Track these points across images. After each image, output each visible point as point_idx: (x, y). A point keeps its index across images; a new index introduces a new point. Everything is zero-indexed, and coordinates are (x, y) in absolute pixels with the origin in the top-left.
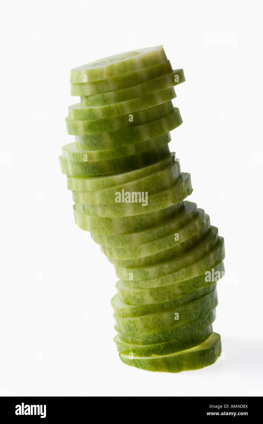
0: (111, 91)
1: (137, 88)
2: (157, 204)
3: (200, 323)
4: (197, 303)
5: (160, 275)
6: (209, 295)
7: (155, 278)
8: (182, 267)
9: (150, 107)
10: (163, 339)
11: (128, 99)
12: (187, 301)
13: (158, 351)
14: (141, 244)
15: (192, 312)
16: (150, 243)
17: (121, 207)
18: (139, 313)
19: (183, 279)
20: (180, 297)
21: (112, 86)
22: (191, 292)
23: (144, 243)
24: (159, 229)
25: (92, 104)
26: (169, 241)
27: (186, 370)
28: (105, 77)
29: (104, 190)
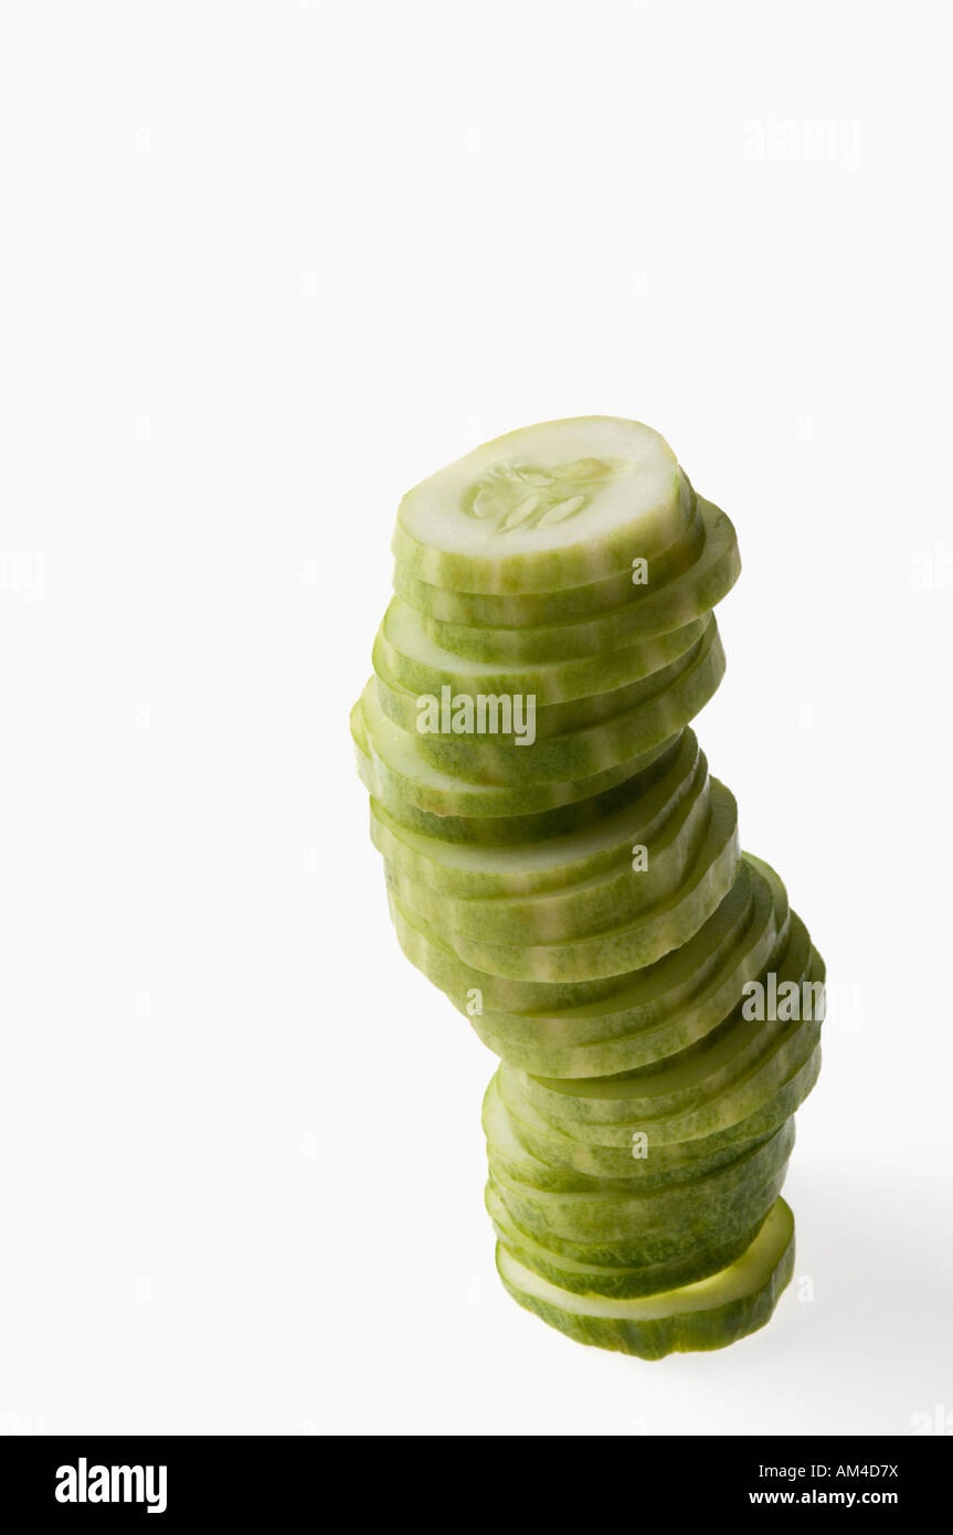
0: (510, 628)
1: (589, 630)
2: (625, 956)
3: (735, 1223)
4: (727, 1177)
5: (622, 1118)
6: (767, 1146)
7: (607, 1123)
8: (687, 1103)
9: (623, 684)
10: (623, 1260)
11: (562, 659)
12: (699, 1174)
13: (606, 1289)
14: (571, 1046)
15: (713, 1199)
16: (598, 1047)
17: (519, 957)
18: (557, 1185)
19: (690, 1134)
20: (678, 1167)
21: (514, 614)
22: (713, 1151)
23: (581, 1045)
24: (628, 1011)
25: (454, 648)
26: (656, 1044)
27: (683, 1351)
28: (495, 588)
29: (472, 904)
